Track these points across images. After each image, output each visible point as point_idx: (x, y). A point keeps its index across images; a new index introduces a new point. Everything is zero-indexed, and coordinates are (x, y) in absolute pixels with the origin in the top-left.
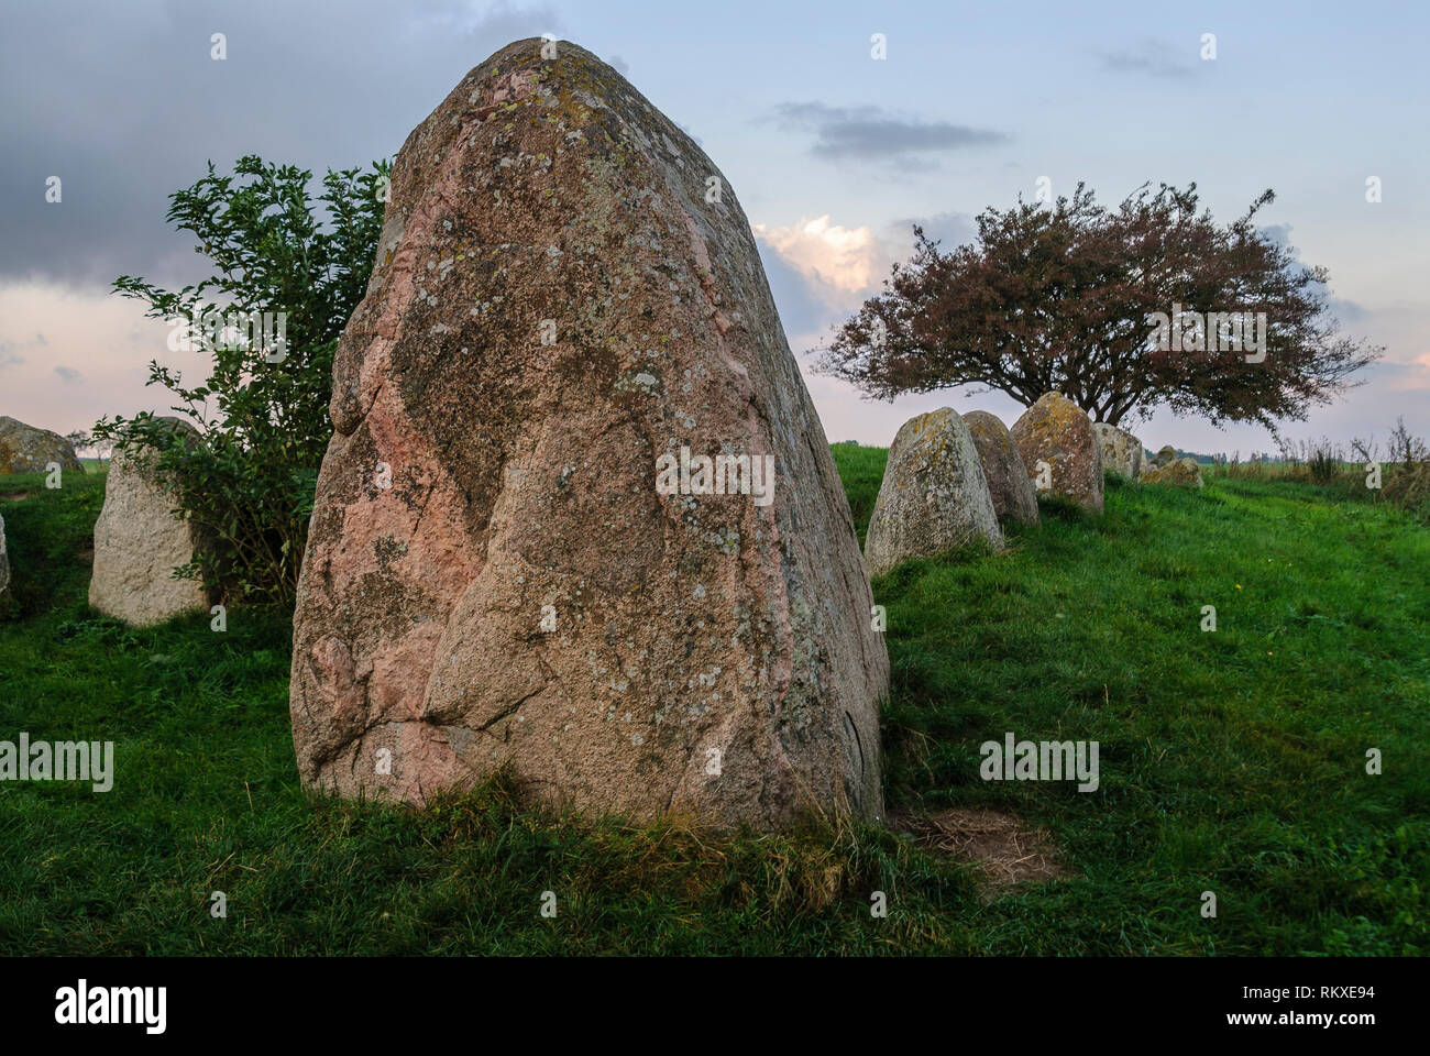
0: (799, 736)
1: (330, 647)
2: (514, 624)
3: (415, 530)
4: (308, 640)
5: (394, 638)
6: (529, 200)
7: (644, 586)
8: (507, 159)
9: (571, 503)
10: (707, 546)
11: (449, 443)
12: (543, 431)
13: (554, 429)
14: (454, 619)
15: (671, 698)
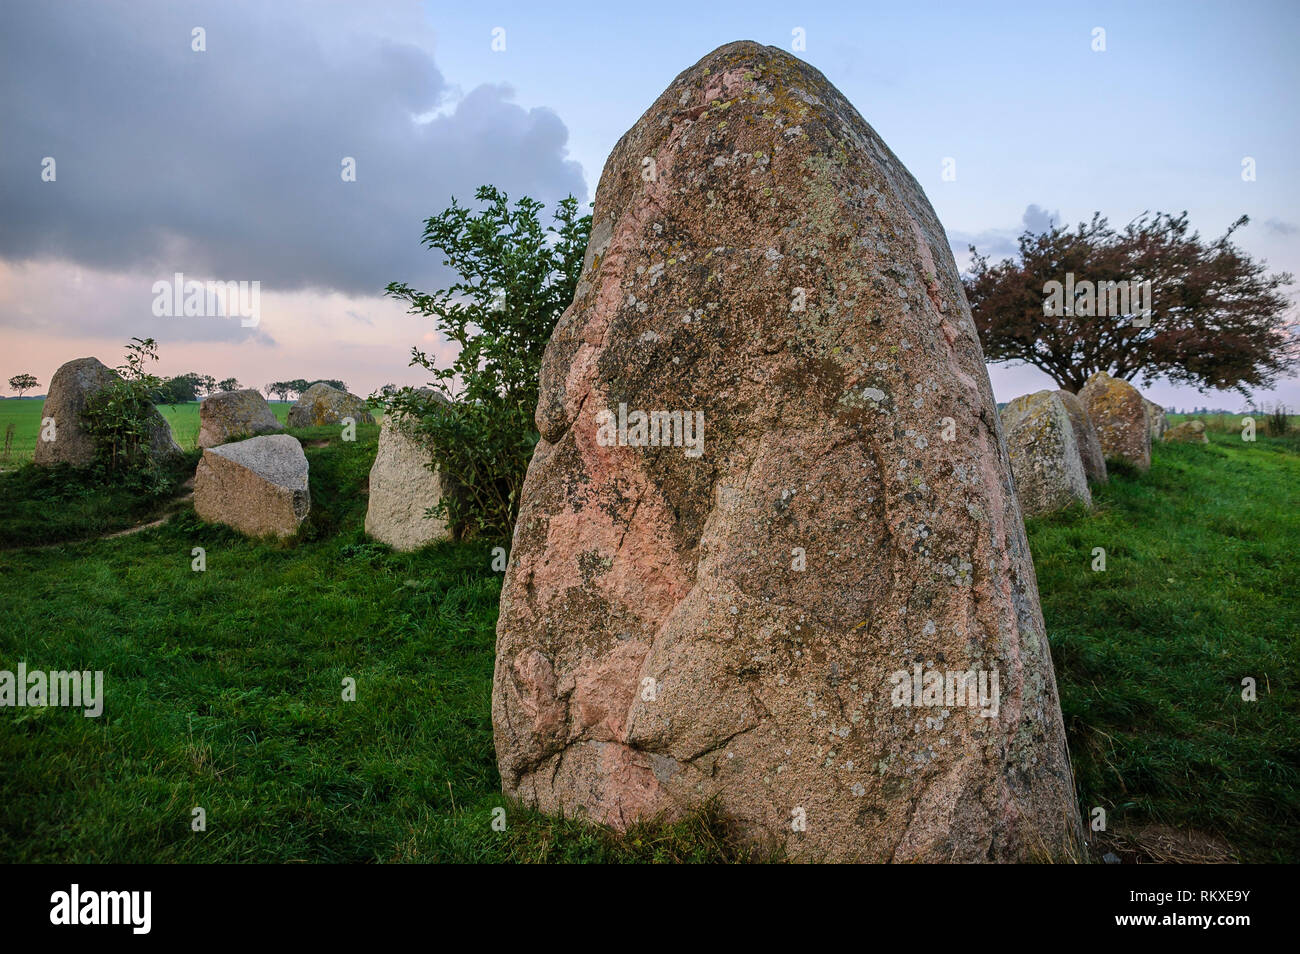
0: (1025, 777)
1: (532, 661)
2: (726, 657)
3: (621, 545)
4: (510, 652)
5: (597, 655)
6: (745, 200)
7: (870, 624)
8: (721, 158)
9: (791, 530)
10: (938, 578)
11: (657, 456)
12: (761, 449)
13: (772, 447)
14: (660, 643)
15: (896, 745)
